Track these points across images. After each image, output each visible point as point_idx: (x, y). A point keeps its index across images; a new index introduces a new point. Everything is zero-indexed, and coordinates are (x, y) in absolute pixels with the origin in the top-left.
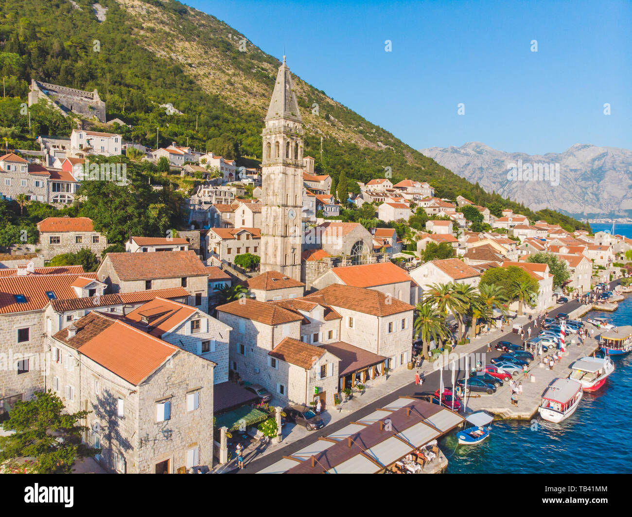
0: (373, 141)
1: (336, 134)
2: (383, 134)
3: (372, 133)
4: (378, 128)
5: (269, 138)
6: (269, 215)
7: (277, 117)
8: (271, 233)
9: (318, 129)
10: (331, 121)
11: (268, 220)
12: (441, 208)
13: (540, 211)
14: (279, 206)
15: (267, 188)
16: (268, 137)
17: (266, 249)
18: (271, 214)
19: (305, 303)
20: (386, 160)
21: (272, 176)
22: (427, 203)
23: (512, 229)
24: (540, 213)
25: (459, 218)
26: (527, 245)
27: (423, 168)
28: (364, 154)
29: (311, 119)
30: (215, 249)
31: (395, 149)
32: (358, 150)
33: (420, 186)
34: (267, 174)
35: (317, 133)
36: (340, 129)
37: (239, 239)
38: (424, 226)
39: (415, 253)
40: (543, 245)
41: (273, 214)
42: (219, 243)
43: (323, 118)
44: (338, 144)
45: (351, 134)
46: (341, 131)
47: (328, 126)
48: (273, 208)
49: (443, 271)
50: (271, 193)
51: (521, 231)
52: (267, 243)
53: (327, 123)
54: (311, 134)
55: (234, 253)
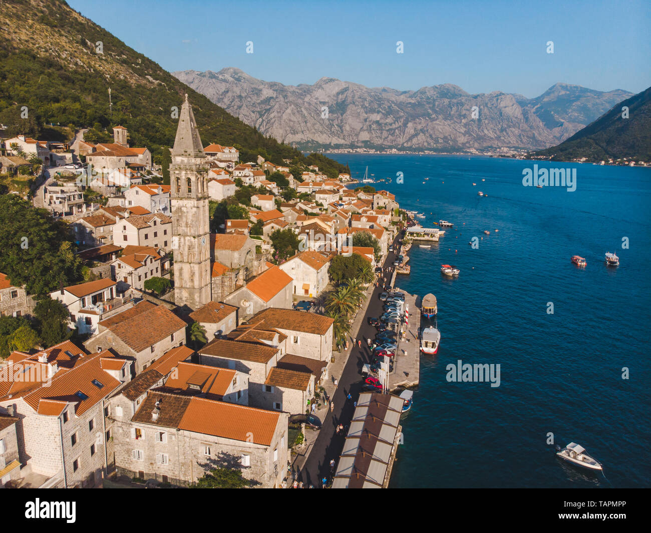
0: (142, 75)
1: (100, 66)
2: (149, 66)
3: (138, 64)
4: (142, 56)
5: (178, 174)
6: (182, 245)
7: (185, 154)
8: (186, 260)
9: (78, 60)
10: (89, 48)
11: (181, 248)
12: (255, 177)
13: (311, 155)
14: (194, 237)
15: (178, 220)
16: (177, 172)
17: (181, 274)
18: (185, 243)
19: (264, 333)
20: (162, 100)
21: (184, 209)
22: (241, 172)
23: (314, 193)
24: (311, 157)
25: (274, 188)
26: (336, 215)
27: (201, 110)
28: (138, 93)
29: (64, 44)
30: (126, 278)
31: (166, 84)
32: (130, 87)
33: (228, 151)
34: (177, 206)
35: (76, 64)
36: (102, 59)
37: (145, 265)
38: (250, 200)
39: (262, 237)
40: (347, 214)
41: (187, 243)
42: (130, 274)
43: (77, 42)
44: (105, 80)
45: (117, 66)
46: (104, 62)
47: (87, 54)
48: (187, 238)
49: (308, 264)
50: (183, 224)
51: (322, 196)
52: (181, 270)
53: (85, 50)
54: (71, 66)
55: (143, 280)
